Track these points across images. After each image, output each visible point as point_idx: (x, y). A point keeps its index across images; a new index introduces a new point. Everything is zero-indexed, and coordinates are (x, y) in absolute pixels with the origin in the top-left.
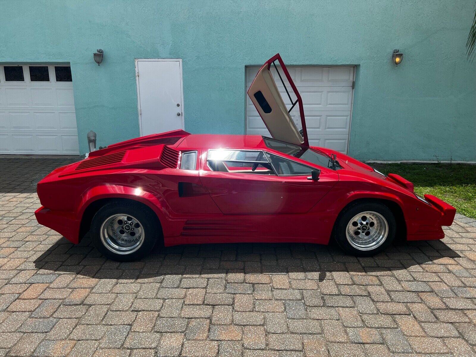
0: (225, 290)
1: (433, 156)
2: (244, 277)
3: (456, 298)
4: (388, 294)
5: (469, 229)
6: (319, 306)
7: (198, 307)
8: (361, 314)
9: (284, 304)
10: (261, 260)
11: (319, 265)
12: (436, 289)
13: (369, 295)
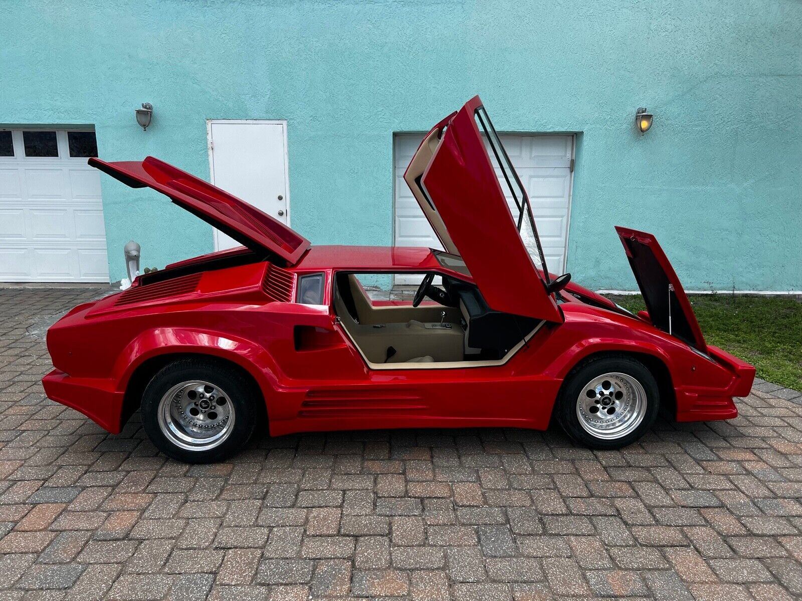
0: (374, 509)
1: (704, 282)
2: (406, 486)
3: (761, 517)
4: (650, 511)
5: (773, 402)
6: (537, 535)
7: (329, 539)
8: (607, 546)
9: (477, 532)
10: (432, 457)
11: (531, 464)
12: (728, 502)
13: (618, 514)
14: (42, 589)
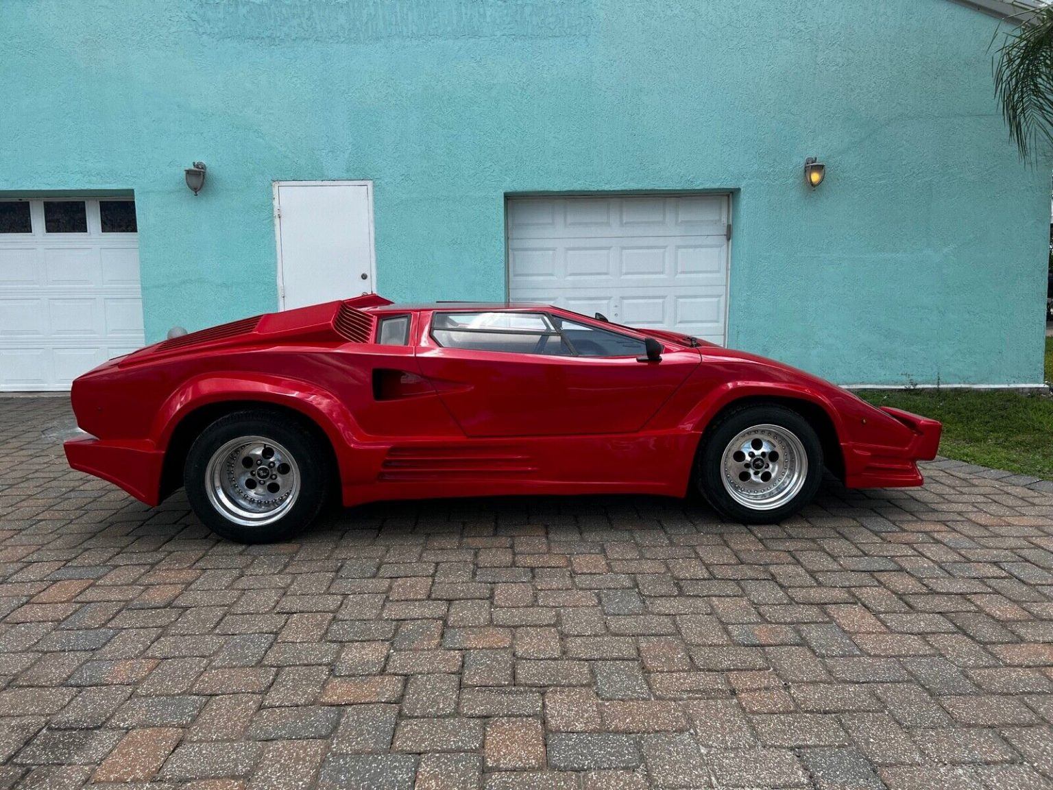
0: (473, 577)
1: (902, 374)
2: (513, 558)
3: (949, 578)
4: (811, 576)
5: (976, 482)
6: (671, 596)
7: (417, 603)
8: (756, 605)
9: (598, 595)
10: (547, 533)
11: (669, 539)
12: (907, 566)
13: (773, 578)
14: (64, 651)
